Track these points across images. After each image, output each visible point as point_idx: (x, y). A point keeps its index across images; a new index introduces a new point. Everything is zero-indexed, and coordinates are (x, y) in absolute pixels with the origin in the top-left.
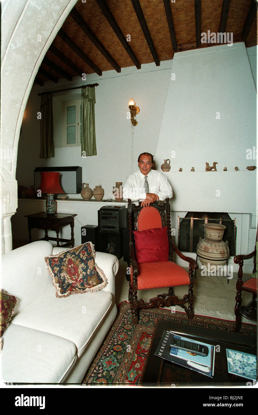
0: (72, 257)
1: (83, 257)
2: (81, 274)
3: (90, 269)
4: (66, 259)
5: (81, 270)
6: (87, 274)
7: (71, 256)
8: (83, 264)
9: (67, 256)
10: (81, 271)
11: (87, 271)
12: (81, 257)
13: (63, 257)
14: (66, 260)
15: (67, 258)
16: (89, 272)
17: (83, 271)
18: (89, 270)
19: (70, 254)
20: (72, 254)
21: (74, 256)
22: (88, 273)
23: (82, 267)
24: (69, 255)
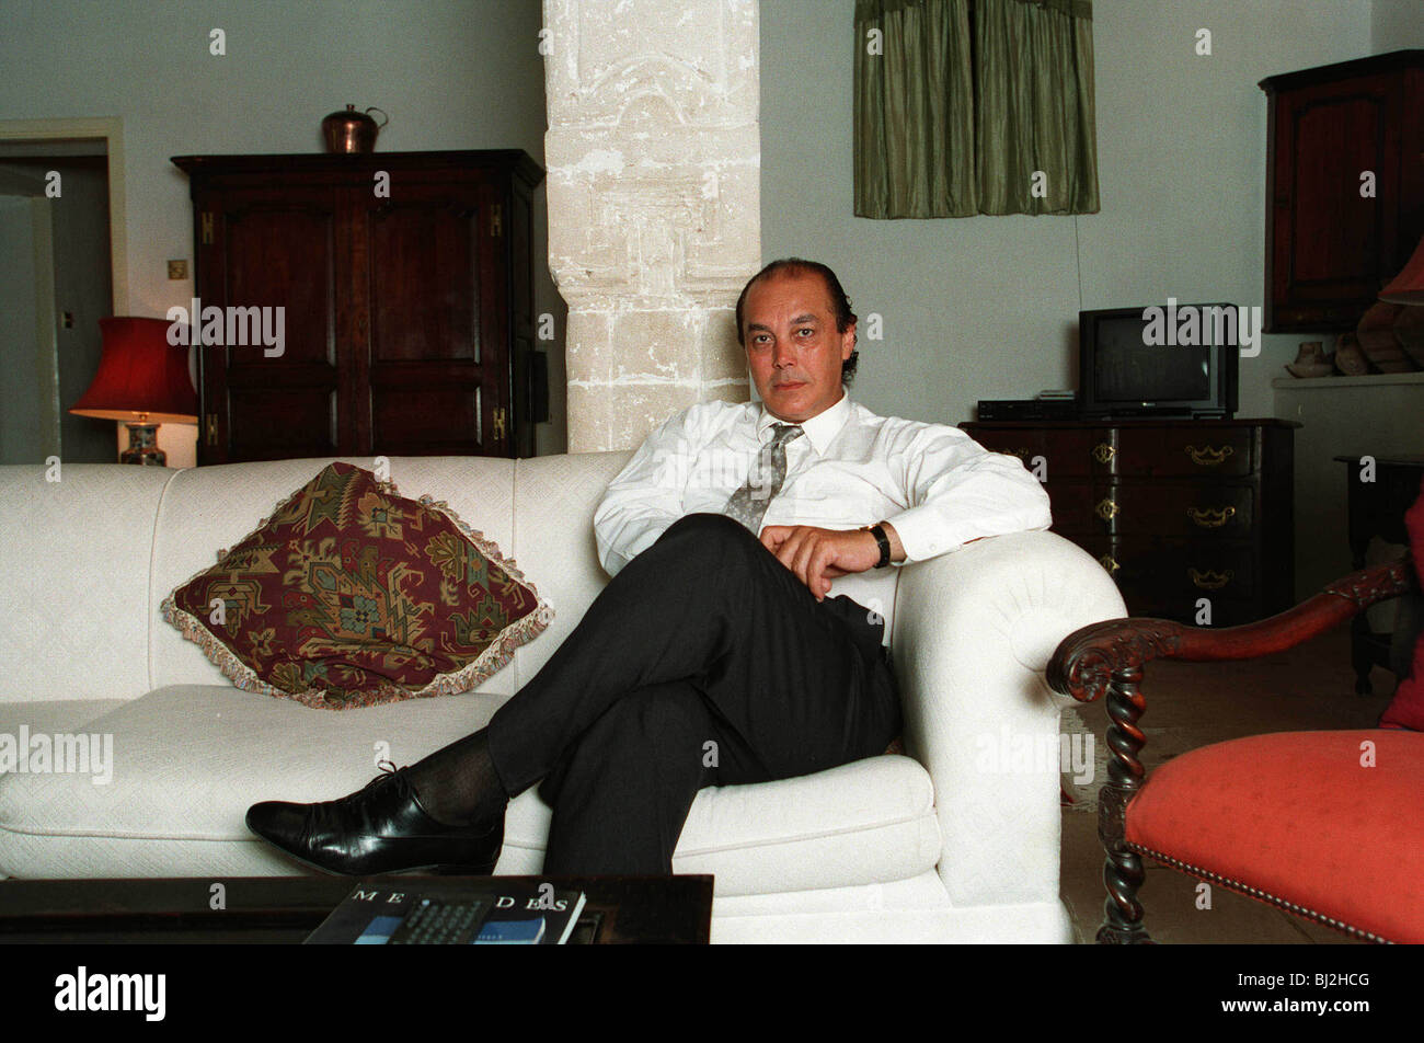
0: (322, 552)
1: (383, 530)
2: (410, 618)
3: (452, 580)
4: (299, 573)
5: (403, 595)
6: (441, 605)
7: (315, 547)
8: (402, 565)
9: (292, 557)
10: (404, 601)
11: (440, 593)
12: (371, 534)
13: (277, 571)
14: (298, 579)
15: (300, 568)
16: (451, 594)
17: (416, 602)
18: (445, 588)
19: (307, 543)
20: (316, 536)
21: (329, 542)
22: (450, 601)
23: (404, 583)
24: (301, 546)
